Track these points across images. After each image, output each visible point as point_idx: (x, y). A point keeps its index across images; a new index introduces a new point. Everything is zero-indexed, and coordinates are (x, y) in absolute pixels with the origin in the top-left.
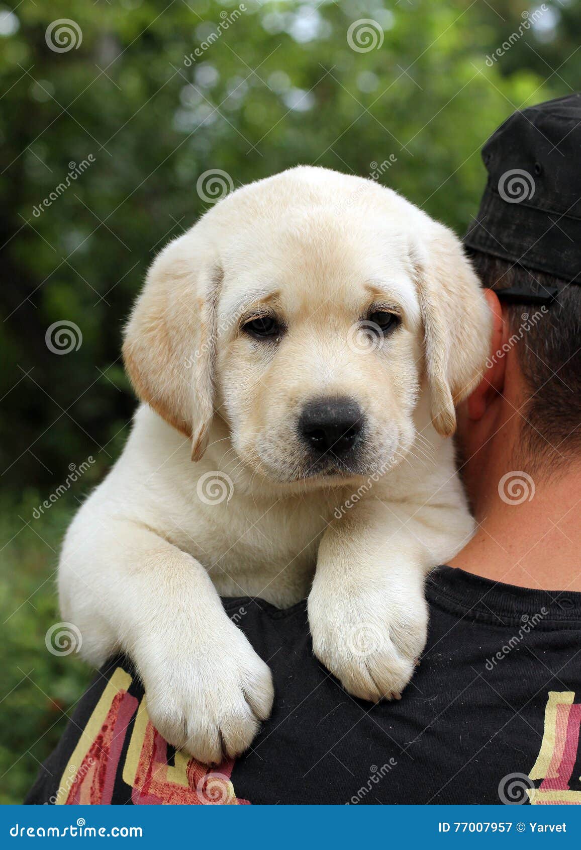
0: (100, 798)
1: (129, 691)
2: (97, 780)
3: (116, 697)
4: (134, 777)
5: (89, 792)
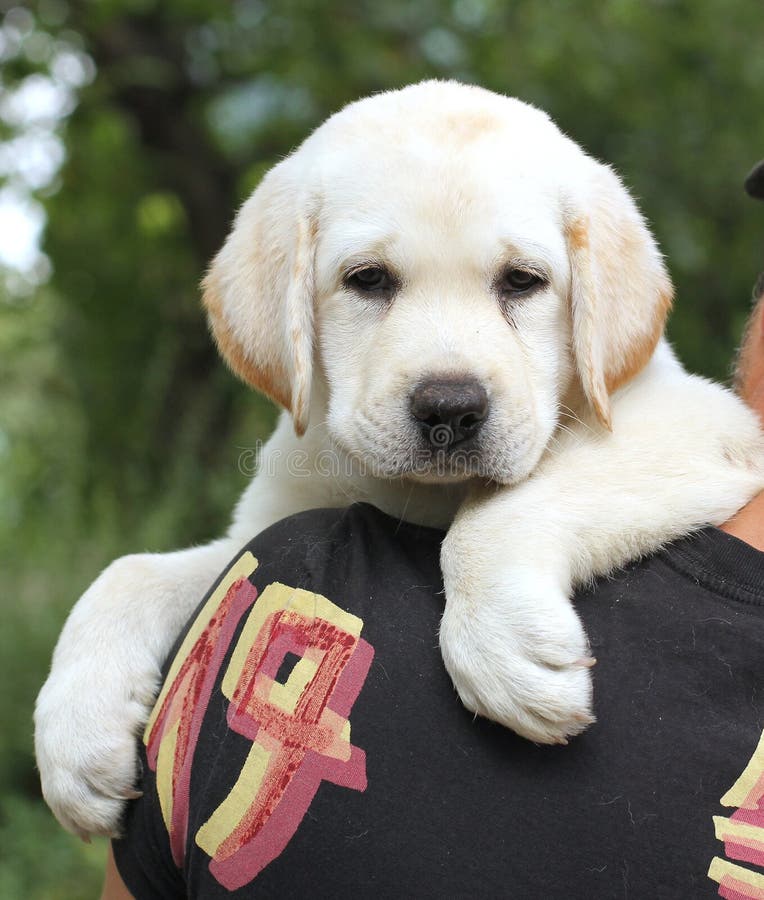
0: (193, 712)
1: (250, 578)
2: (193, 689)
3: (233, 585)
4: (234, 689)
5: (182, 703)
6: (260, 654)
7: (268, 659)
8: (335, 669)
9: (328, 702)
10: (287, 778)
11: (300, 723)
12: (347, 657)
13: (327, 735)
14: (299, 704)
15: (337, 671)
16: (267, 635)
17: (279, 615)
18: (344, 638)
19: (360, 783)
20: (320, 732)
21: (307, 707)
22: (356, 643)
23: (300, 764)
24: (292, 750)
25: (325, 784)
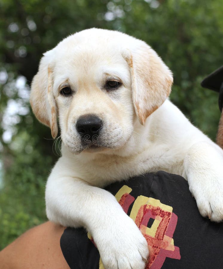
3: (123, 196)
6: (141, 219)
7: (144, 220)
8: (167, 223)
9: (165, 233)
10: (154, 257)
11: (157, 240)
12: (169, 219)
13: (166, 243)
14: (156, 234)
15: (167, 224)
16: (142, 213)
17: (145, 206)
18: (167, 213)
19: (178, 257)
20: (164, 243)
21: (158, 235)
22: (171, 214)
23: (158, 253)
24: (155, 248)
25: (167, 258)
